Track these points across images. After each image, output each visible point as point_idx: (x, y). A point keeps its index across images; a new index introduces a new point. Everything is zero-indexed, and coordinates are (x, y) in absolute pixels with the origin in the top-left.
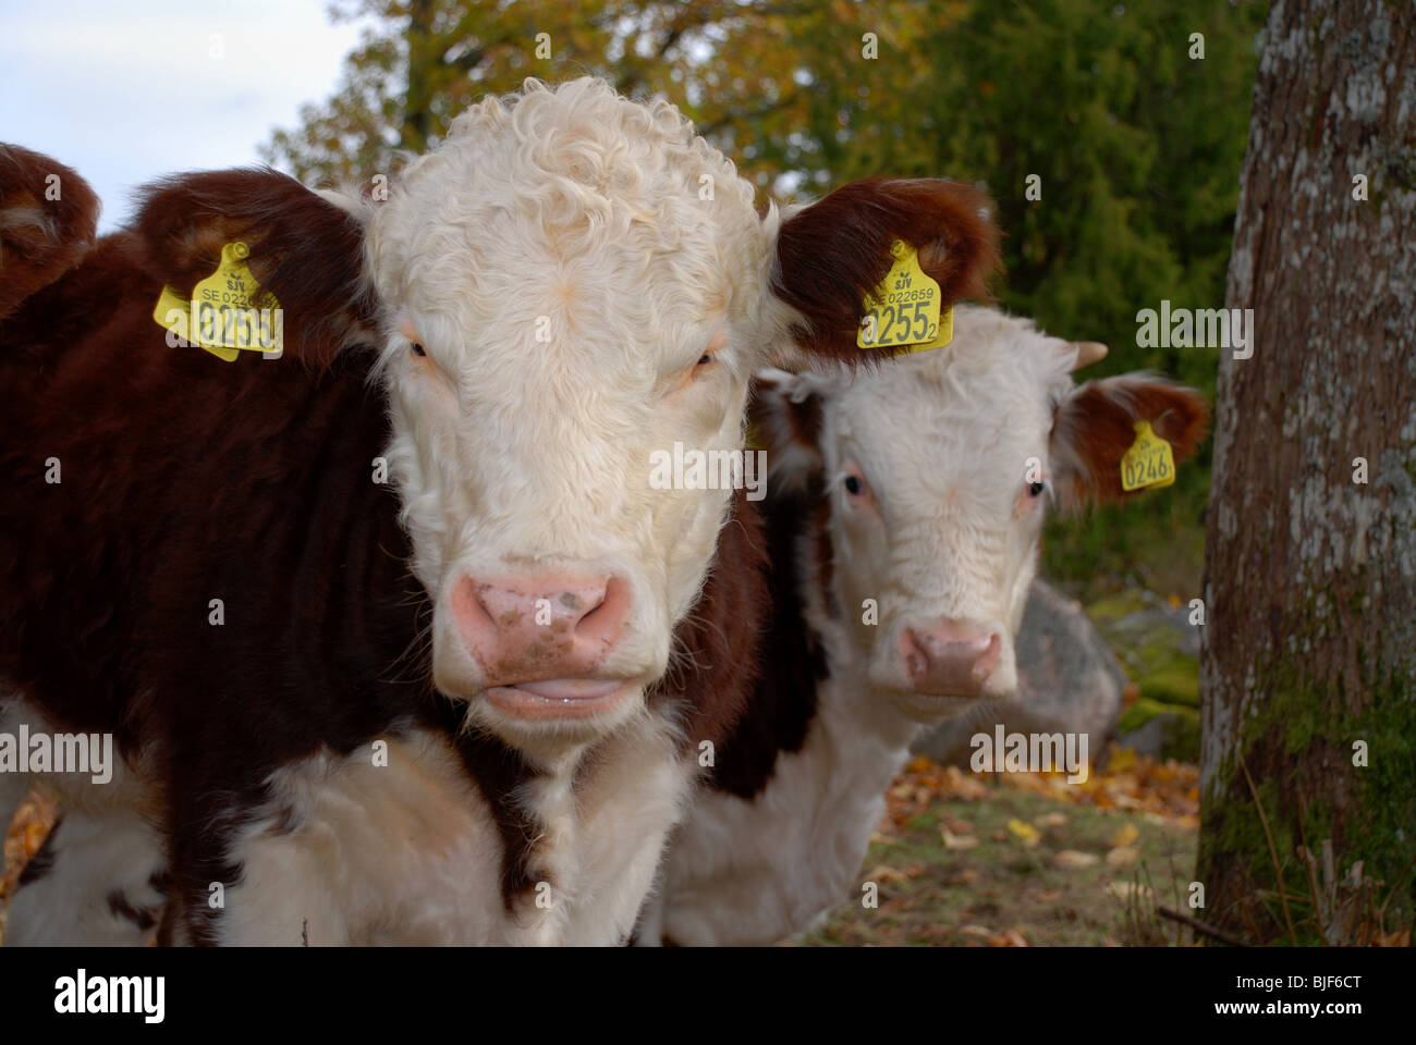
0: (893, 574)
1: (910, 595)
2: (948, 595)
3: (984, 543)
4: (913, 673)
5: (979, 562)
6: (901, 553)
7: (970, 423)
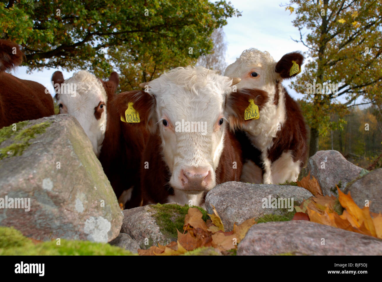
0: (178, 151)
1: (182, 158)
2: (194, 158)
3: (205, 140)
4: (183, 184)
5: (204, 147)
6: (180, 145)
7: (199, 102)
